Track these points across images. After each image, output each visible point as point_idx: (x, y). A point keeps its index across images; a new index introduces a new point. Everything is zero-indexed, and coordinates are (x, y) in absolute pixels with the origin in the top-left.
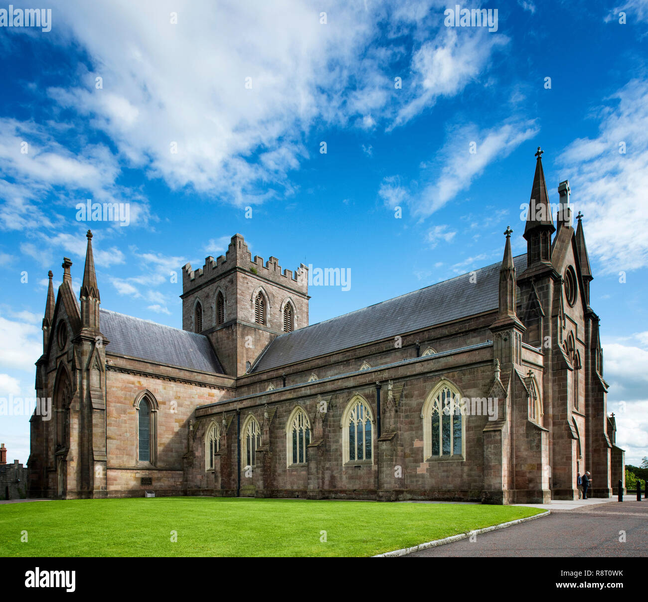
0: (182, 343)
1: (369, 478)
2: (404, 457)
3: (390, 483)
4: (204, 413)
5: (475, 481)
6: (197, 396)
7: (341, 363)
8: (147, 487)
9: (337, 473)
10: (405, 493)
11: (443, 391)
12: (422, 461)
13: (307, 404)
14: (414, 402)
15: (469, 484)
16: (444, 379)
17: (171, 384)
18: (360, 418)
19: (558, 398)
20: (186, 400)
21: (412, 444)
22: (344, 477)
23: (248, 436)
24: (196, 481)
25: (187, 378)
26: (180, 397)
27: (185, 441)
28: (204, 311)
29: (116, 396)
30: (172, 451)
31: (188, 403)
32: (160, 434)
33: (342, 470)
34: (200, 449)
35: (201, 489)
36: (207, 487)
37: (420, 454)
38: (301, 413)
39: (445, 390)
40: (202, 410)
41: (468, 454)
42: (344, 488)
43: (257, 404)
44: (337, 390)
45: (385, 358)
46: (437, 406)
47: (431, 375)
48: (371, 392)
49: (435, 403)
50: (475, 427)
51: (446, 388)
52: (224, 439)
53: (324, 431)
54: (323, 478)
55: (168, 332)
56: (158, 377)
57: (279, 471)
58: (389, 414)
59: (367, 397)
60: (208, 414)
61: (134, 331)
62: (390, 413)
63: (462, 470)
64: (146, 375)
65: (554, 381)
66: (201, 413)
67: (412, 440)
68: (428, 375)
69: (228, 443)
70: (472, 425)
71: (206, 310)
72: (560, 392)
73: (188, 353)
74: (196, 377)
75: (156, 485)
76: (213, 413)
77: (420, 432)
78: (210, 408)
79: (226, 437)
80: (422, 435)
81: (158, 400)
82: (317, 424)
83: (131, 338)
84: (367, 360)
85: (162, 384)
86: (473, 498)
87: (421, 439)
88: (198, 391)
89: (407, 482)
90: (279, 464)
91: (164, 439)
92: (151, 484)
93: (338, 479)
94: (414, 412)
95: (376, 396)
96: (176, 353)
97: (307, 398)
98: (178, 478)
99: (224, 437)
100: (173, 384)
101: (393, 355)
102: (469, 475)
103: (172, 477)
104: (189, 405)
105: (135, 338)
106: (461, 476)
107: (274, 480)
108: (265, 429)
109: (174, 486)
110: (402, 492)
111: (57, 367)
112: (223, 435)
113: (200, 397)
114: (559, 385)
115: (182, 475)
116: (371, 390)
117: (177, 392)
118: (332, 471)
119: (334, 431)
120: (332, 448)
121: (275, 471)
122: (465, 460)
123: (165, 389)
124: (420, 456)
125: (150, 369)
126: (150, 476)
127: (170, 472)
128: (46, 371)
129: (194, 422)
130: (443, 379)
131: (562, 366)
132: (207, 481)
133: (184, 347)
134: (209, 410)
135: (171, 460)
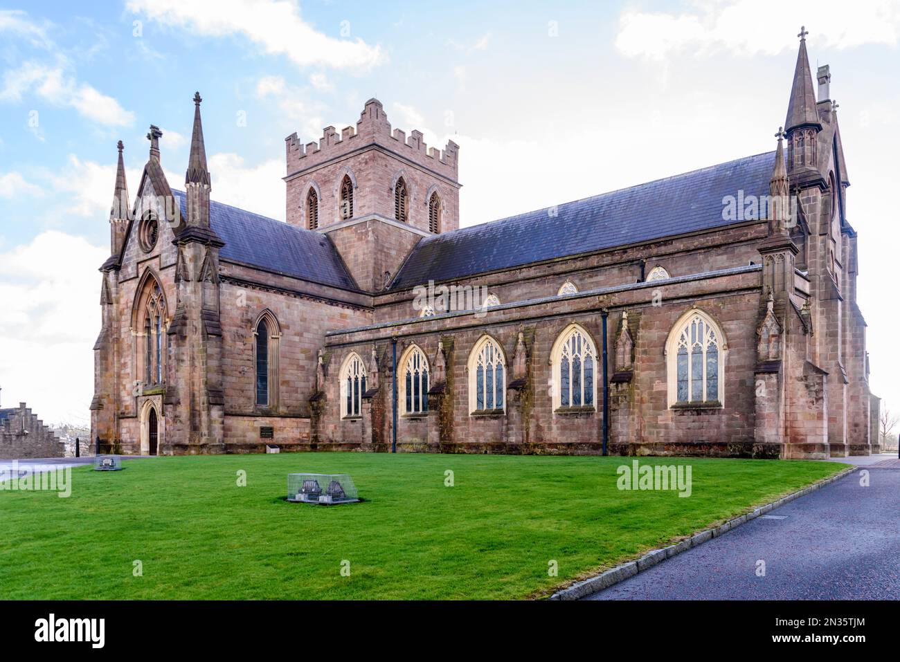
0: (299, 245)
1: (590, 428)
2: (641, 403)
3: (627, 434)
4: (339, 341)
5: (737, 433)
6: (327, 317)
7: (532, 280)
8: (268, 441)
9: (543, 422)
10: (642, 447)
11: (694, 321)
12: (666, 407)
13: (499, 333)
14: (654, 334)
15: (729, 435)
16: (697, 308)
17: (295, 301)
18: (576, 353)
19: (827, 334)
20: (313, 323)
21: (652, 388)
22: (554, 427)
23: (409, 374)
24: (327, 432)
25: (316, 293)
26: (306, 319)
27: (312, 378)
28: (321, 200)
29: (231, 318)
30: (297, 392)
31: (317, 327)
32: (283, 369)
33: (552, 418)
34: (332, 390)
35: (334, 443)
36: (344, 440)
37: (663, 399)
38: (489, 345)
39: (696, 320)
40: (334, 337)
41: (728, 399)
42: (554, 441)
43: (423, 331)
44: (545, 317)
45: (597, 275)
46: (684, 341)
47: (679, 301)
48: (594, 320)
49: (683, 336)
50: (738, 367)
51: (697, 319)
52: (375, 376)
53: (528, 367)
54: (528, 429)
55: (280, 230)
56: (281, 290)
57: (458, 418)
58: (622, 349)
59: (586, 326)
60: (345, 341)
61: (239, 227)
62: (624, 347)
63: (719, 419)
64: (266, 288)
65: (822, 313)
66: (334, 340)
67: (652, 381)
68: (674, 302)
69: (379, 382)
70: (733, 364)
71: (324, 199)
72: (828, 326)
73: (308, 258)
74: (326, 292)
75: (279, 437)
76: (353, 340)
77: (662, 372)
78: (348, 334)
79: (377, 375)
80: (665, 376)
81: (280, 323)
82: (518, 359)
83: (238, 237)
84: (570, 277)
85: (286, 301)
86: (735, 454)
87: (664, 379)
88: (328, 311)
89: (645, 434)
90: (457, 409)
91: (287, 376)
92: (272, 436)
93: (546, 430)
94: (655, 347)
95: (602, 325)
96: (294, 258)
97: (501, 325)
98: (304, 428)
99: (374, 373)
100: (297, 302)
101: (607, 273)
102: (728, 426)
103: (297, 428)
104: (317, 330)
105: (243, 237)
106: (718, 427)
107: (451, 430)
108: (438, 365)
109: (299, 439)
110: (639, 446)
111: (138, 274)
112: (373, 371)
113: (331, 318)
114: (828, 318)
115: (309, 425)
116: (594, 318)
117: (303, 312)
118: (538, 420)
119: (540, 369)
120: (537, 391)
121: (452, 420)
122: (723, 408)
123: (288, 308)
124: (663, 402)
125: (271, 280)
126: (271, 426)
127: (294, 419)
128: (117, 279)
129: (325, 352)
130: (695, 307)
131: (831, 294)
132: (344, 432)
133: (302, 250)
134: (347, 337)
135: (295, 403)
